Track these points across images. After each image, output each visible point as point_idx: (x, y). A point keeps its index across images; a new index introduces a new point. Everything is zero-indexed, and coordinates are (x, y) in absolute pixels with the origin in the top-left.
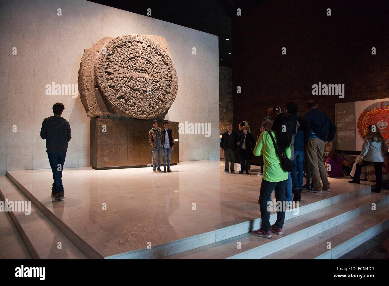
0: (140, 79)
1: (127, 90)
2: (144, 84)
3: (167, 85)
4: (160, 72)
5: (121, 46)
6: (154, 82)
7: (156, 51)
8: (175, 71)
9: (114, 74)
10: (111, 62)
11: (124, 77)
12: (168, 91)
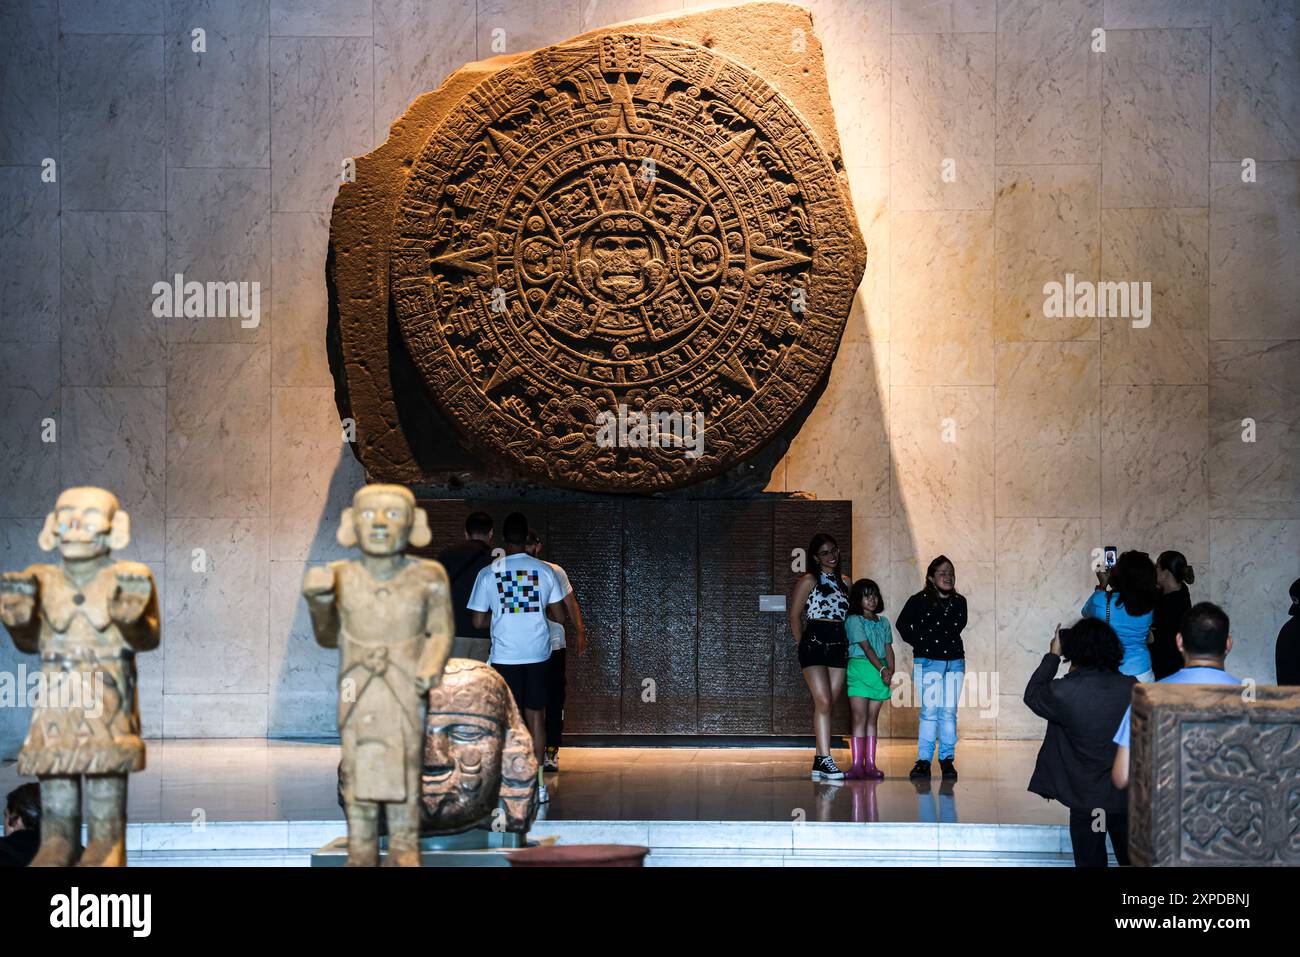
0: (616, 281)
1: (538, 348)
2: (635, 310)
3: (773, 296)
4: (739, 229)
5: (516, 117)
6: (696, 286)
7: (722, 108)
8: (834, 208)
9: (475, 275)
10: (463, 213)
11: (527, 286)
12: (777, 332)
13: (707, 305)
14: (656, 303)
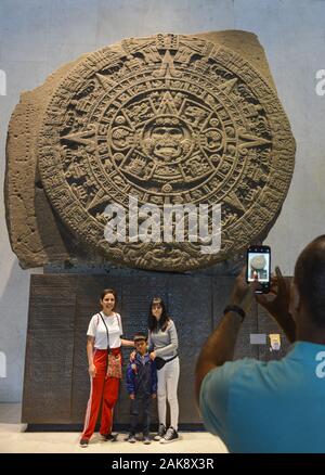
0: (164, 150)
1: (119, 185)
2: (176, 165)
3: (252, 160)
4: (232, 125)
5: (111, 68)
6: (209, 154)
7: (220, 67)
8: (282, 117)
9: (85, 145)
10: (80, 113)
11: (114, 152)
12: (256, 179)
13: (216, 164)
14: (187, 163)
